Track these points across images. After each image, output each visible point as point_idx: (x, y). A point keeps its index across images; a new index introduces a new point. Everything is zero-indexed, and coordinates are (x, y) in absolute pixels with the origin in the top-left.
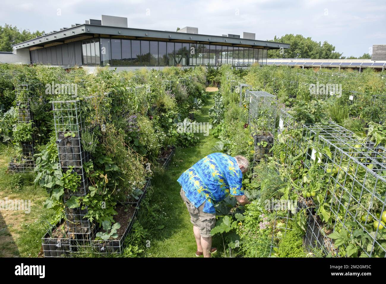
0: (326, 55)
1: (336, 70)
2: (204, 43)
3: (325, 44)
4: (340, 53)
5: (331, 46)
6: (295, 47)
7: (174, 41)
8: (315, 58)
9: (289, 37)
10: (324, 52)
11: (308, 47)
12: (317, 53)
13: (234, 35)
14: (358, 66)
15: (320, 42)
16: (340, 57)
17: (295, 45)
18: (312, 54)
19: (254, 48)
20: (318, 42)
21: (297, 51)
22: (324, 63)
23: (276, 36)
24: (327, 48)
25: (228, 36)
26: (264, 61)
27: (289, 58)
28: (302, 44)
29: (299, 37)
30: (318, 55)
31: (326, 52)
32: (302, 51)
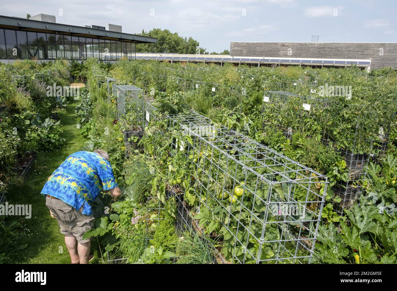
0: (192, 50)
1: (201, 64)
2: (64, 33)
3: (191, 39)
4: (204, 49)
5: (196, 41)
6: (163, 41)
7: (26, 29)
8: (182, 53)
9: (156, 32)
10: (190, 48)
11: (175, 42)
12: (183, 49)
13: (99, 27)
14: (220, 61)
15: (186, 38)
16: (205, 53)
17: (163, 40)
18: (180, 49)
19: (121, 41)
20: (184, 38)
21: (165, 46)
22: (191, 58)
23: (143, 30)
24: (192, 44)
25: (92, 27)
26: (133, 55)
27: (158, 52)
28: (170, 39)
29: (166, 31)
30: (185, 50)
31: (192, 47)
32: (170, 46)
